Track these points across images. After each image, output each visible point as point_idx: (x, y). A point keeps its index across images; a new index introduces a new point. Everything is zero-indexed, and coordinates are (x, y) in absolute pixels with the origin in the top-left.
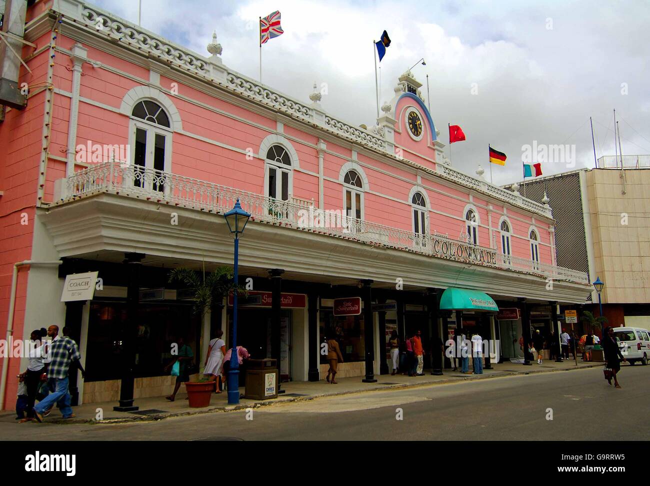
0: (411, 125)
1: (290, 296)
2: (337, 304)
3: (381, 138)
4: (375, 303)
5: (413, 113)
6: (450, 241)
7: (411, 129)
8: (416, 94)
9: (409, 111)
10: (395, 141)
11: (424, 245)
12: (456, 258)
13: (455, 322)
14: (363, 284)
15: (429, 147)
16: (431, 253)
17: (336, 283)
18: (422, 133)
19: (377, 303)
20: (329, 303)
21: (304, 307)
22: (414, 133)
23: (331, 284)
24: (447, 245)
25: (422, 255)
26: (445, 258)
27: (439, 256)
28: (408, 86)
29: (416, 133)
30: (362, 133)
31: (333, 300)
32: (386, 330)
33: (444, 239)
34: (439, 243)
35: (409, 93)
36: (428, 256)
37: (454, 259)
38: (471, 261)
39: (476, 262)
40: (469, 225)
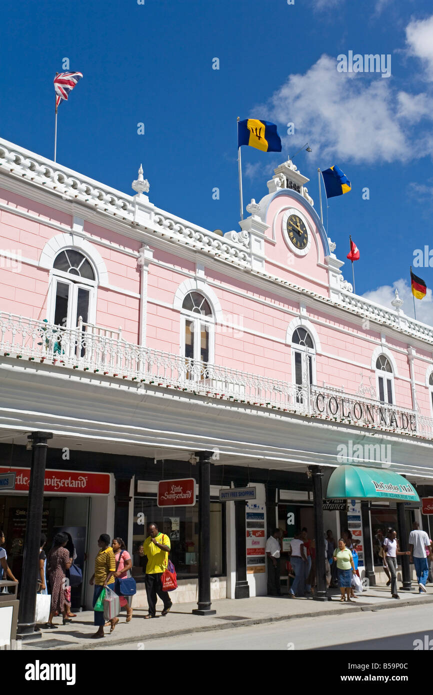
0: (291, 234)
1: (84, 475)
2: (164, 489)
3: (244, 248)
4: (228, 487)
5: (295, 216)
6: (343, 396)
7: (292, 239)
8: (299, 192)
9: (288, 214)
10: (265, 254)
11: (299, 400)
12: (352, 422)
13: (359, 517)
14: (198, 458)
15: (319, 265)
16: (310, 413)
17: (163, 457)
18: (309, 245)
19: (233, 486)
20: (151, 487)
21: (108, 492)
22: (296, 245)
23: (154, 459)
24: (339, 402)
25: (294, 415)
26: (334, 420)
27: (324, 417)
28: (287, 180)
29: (299, 244)
30: (215, 239)
31: (158, 483)
32: (247, 529)
33: (331, 392)
34: (324, 397)
35: (289, 189)
36: (305, 418)
37: (348, 423)
38: (376, 426)
39: (384, 428)
40: (382, 376)
